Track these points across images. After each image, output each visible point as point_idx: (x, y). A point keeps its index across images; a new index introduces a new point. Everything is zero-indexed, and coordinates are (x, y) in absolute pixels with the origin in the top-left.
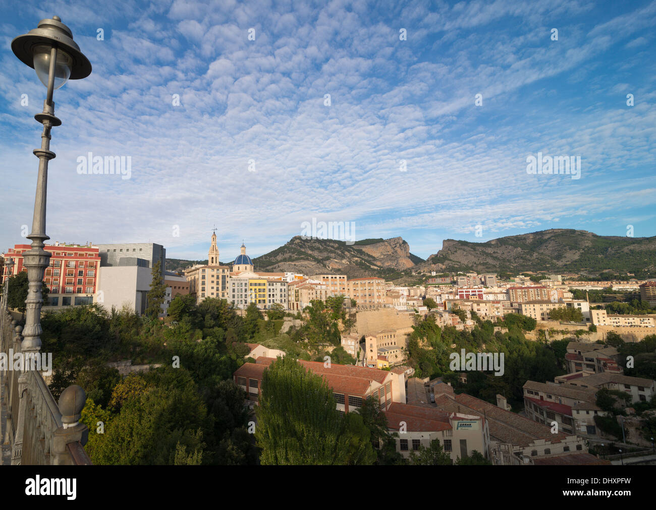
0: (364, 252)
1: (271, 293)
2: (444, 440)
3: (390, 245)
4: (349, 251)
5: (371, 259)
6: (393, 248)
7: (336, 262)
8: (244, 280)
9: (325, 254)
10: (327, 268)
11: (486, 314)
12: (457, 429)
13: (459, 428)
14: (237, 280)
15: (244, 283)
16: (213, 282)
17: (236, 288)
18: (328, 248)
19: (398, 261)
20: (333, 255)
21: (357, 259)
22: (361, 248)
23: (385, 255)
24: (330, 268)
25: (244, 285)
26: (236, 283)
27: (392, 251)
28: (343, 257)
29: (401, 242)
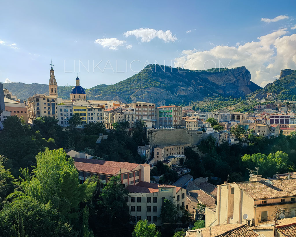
0: (209, 81)
1: (91, 116)
2: (154, 197)
3: (233, 75)
4: (196, 80)
5: (215, 87)
6: (236, 78)
7: (183, 90)
8: (69, 107)
9: (174, 82)
10: (175, 95)
11: (264, 134)
12: (161, 192)
13: (162, 192)
14: (63, 107)
15: (69, 109)
16: (45, 108)
17: (63, 112)
18: (178, 76)
19: (237, 89)
20: (181, 83)
21: (201, 86)
22: (206, 77)
23: (227, 84)
24: (178, 94)
25: (69, 110)
26: (63, 109)
27: (235, 80)
28: (189, 85)
29: (244, 71)
